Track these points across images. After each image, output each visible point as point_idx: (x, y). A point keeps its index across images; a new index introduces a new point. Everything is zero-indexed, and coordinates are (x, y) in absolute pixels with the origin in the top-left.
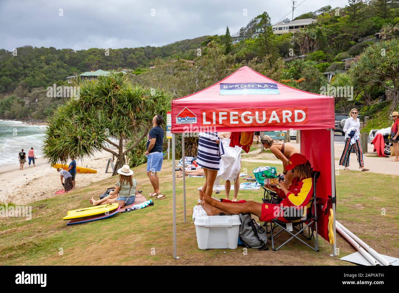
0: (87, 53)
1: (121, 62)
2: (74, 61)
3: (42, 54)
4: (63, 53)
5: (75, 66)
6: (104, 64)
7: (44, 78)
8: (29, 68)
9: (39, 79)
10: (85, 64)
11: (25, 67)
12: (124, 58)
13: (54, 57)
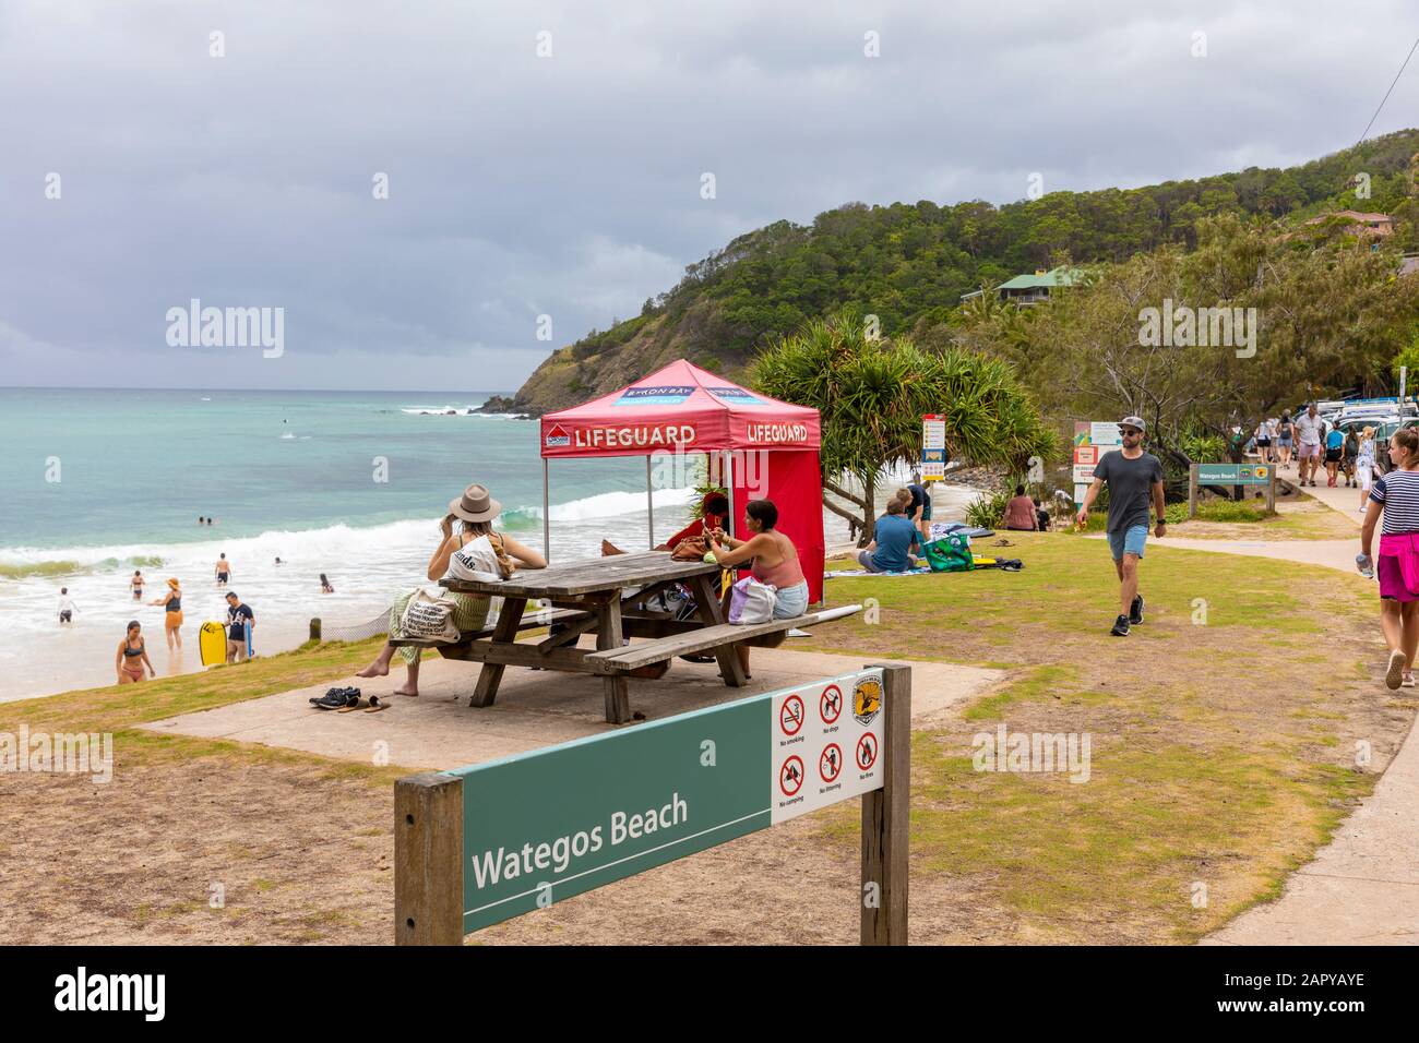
0: (1035, 211)
1: (1149, 233)
2: (993, 242)
3: (893, 227)
4: (959, 217)
5: (996, 257)
6: (1092, 244)
7: (897, 302)
8: (855, 274)
9: (881, 305)
10: (1028, 247)
11: (843, 271)
12: (1162, 217)
13: (928, 232)
